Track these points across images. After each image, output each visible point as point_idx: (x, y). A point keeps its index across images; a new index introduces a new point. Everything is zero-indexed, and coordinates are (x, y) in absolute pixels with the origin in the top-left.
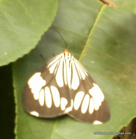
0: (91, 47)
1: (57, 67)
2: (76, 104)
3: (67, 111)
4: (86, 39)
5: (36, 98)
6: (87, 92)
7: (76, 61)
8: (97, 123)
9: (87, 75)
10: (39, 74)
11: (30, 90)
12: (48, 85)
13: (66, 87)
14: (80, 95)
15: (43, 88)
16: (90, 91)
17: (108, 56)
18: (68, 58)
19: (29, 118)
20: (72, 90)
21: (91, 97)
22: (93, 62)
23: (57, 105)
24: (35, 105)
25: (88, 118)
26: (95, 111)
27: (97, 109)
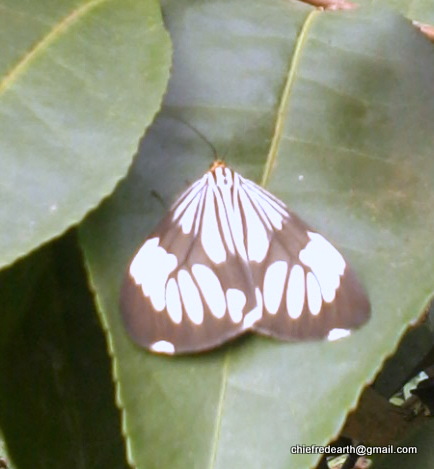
0: (292, 138)
1: (200, 213)
2: (269, 299)
3: (250, 322)
4: (274, 120)
5: (158, 307)
6: (293, 259)
7: (249, 184)
8: (337, 334)
9: (286, 214)
10: (156, 240)
11: (139, 289)
12: (185, 263)
13: (235, 261)
14: (277, 271)
15: (174, 275)
16: (305, 256)
17: (343, 149)
18: (226, 182)
19: (150, 363)
20: (253, 264)
21: (307, 270)
22: (301, 177)
23: (218, 313)
24: (161, 326)
25: (311, 328)
26: (325, 306)
27: (330, 298)
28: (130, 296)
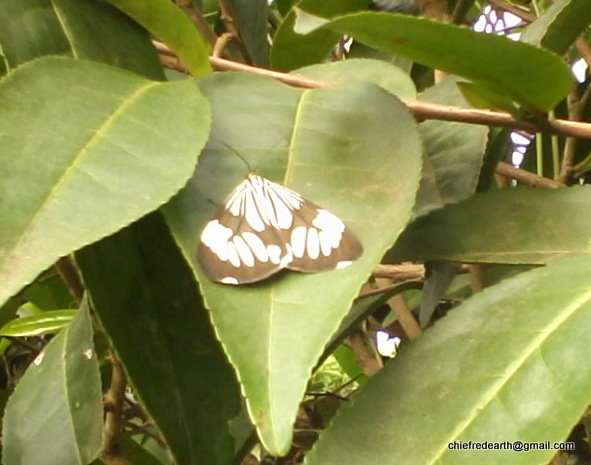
0: (301, 164)
1: (243, 203)
2: (296, 249)
3: (284, 264)
4: (287, 154)
5: (223, 258)
6: (309, 225)
7: (275, 186)
8: (342, 265)
9: (302, 200)
10: (217, 221)
11: (208, 248)
12: (237, 232)
13: (271, 229)
14: (299, 233)
15: (231, 239)
16: (315, 222)
17: (338, 168)
18: (258, 184)
19: (224, 291)
20: (283, 230)
21: (319, 230)
22: (309, 184)
23: (264, 259)
24: (227, 268)
25: (325, 264)
26: (333, 250)
27: (336, 245)
28: (203, 252)
